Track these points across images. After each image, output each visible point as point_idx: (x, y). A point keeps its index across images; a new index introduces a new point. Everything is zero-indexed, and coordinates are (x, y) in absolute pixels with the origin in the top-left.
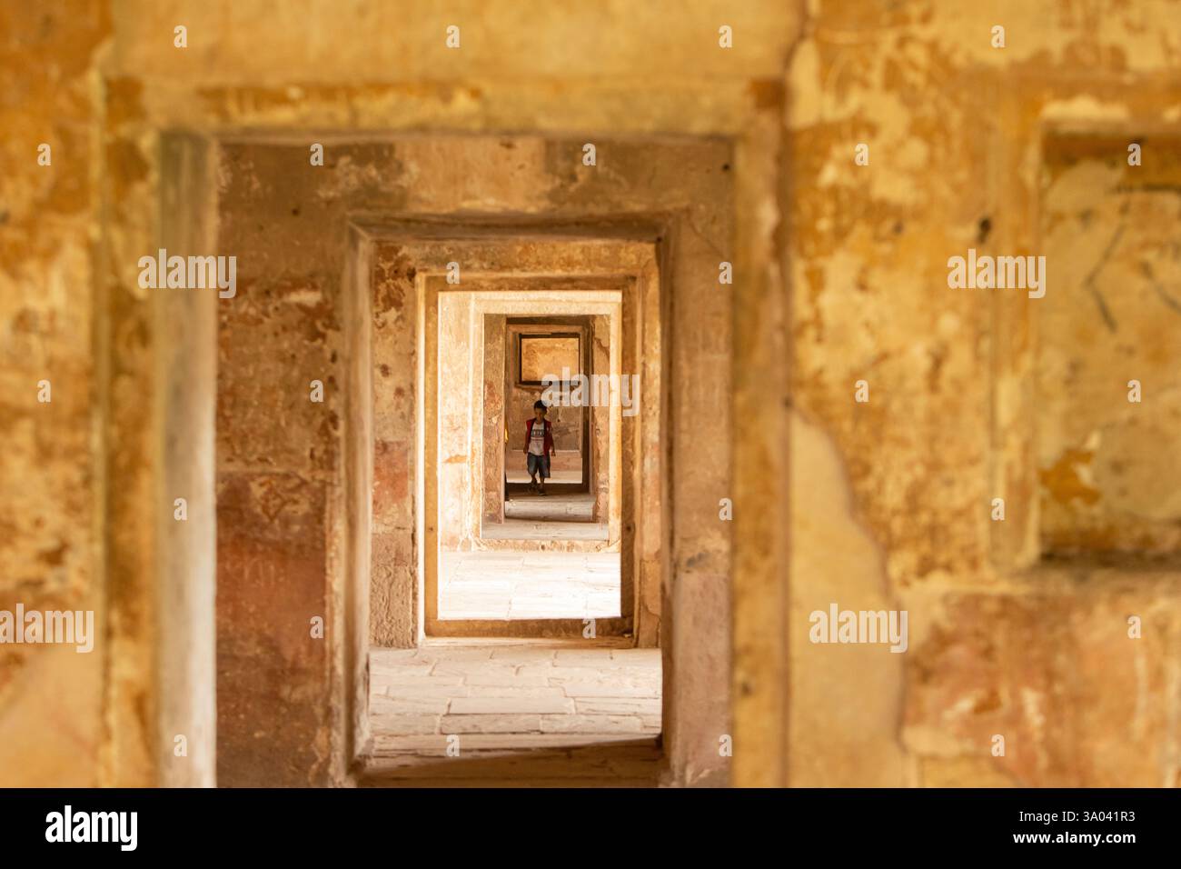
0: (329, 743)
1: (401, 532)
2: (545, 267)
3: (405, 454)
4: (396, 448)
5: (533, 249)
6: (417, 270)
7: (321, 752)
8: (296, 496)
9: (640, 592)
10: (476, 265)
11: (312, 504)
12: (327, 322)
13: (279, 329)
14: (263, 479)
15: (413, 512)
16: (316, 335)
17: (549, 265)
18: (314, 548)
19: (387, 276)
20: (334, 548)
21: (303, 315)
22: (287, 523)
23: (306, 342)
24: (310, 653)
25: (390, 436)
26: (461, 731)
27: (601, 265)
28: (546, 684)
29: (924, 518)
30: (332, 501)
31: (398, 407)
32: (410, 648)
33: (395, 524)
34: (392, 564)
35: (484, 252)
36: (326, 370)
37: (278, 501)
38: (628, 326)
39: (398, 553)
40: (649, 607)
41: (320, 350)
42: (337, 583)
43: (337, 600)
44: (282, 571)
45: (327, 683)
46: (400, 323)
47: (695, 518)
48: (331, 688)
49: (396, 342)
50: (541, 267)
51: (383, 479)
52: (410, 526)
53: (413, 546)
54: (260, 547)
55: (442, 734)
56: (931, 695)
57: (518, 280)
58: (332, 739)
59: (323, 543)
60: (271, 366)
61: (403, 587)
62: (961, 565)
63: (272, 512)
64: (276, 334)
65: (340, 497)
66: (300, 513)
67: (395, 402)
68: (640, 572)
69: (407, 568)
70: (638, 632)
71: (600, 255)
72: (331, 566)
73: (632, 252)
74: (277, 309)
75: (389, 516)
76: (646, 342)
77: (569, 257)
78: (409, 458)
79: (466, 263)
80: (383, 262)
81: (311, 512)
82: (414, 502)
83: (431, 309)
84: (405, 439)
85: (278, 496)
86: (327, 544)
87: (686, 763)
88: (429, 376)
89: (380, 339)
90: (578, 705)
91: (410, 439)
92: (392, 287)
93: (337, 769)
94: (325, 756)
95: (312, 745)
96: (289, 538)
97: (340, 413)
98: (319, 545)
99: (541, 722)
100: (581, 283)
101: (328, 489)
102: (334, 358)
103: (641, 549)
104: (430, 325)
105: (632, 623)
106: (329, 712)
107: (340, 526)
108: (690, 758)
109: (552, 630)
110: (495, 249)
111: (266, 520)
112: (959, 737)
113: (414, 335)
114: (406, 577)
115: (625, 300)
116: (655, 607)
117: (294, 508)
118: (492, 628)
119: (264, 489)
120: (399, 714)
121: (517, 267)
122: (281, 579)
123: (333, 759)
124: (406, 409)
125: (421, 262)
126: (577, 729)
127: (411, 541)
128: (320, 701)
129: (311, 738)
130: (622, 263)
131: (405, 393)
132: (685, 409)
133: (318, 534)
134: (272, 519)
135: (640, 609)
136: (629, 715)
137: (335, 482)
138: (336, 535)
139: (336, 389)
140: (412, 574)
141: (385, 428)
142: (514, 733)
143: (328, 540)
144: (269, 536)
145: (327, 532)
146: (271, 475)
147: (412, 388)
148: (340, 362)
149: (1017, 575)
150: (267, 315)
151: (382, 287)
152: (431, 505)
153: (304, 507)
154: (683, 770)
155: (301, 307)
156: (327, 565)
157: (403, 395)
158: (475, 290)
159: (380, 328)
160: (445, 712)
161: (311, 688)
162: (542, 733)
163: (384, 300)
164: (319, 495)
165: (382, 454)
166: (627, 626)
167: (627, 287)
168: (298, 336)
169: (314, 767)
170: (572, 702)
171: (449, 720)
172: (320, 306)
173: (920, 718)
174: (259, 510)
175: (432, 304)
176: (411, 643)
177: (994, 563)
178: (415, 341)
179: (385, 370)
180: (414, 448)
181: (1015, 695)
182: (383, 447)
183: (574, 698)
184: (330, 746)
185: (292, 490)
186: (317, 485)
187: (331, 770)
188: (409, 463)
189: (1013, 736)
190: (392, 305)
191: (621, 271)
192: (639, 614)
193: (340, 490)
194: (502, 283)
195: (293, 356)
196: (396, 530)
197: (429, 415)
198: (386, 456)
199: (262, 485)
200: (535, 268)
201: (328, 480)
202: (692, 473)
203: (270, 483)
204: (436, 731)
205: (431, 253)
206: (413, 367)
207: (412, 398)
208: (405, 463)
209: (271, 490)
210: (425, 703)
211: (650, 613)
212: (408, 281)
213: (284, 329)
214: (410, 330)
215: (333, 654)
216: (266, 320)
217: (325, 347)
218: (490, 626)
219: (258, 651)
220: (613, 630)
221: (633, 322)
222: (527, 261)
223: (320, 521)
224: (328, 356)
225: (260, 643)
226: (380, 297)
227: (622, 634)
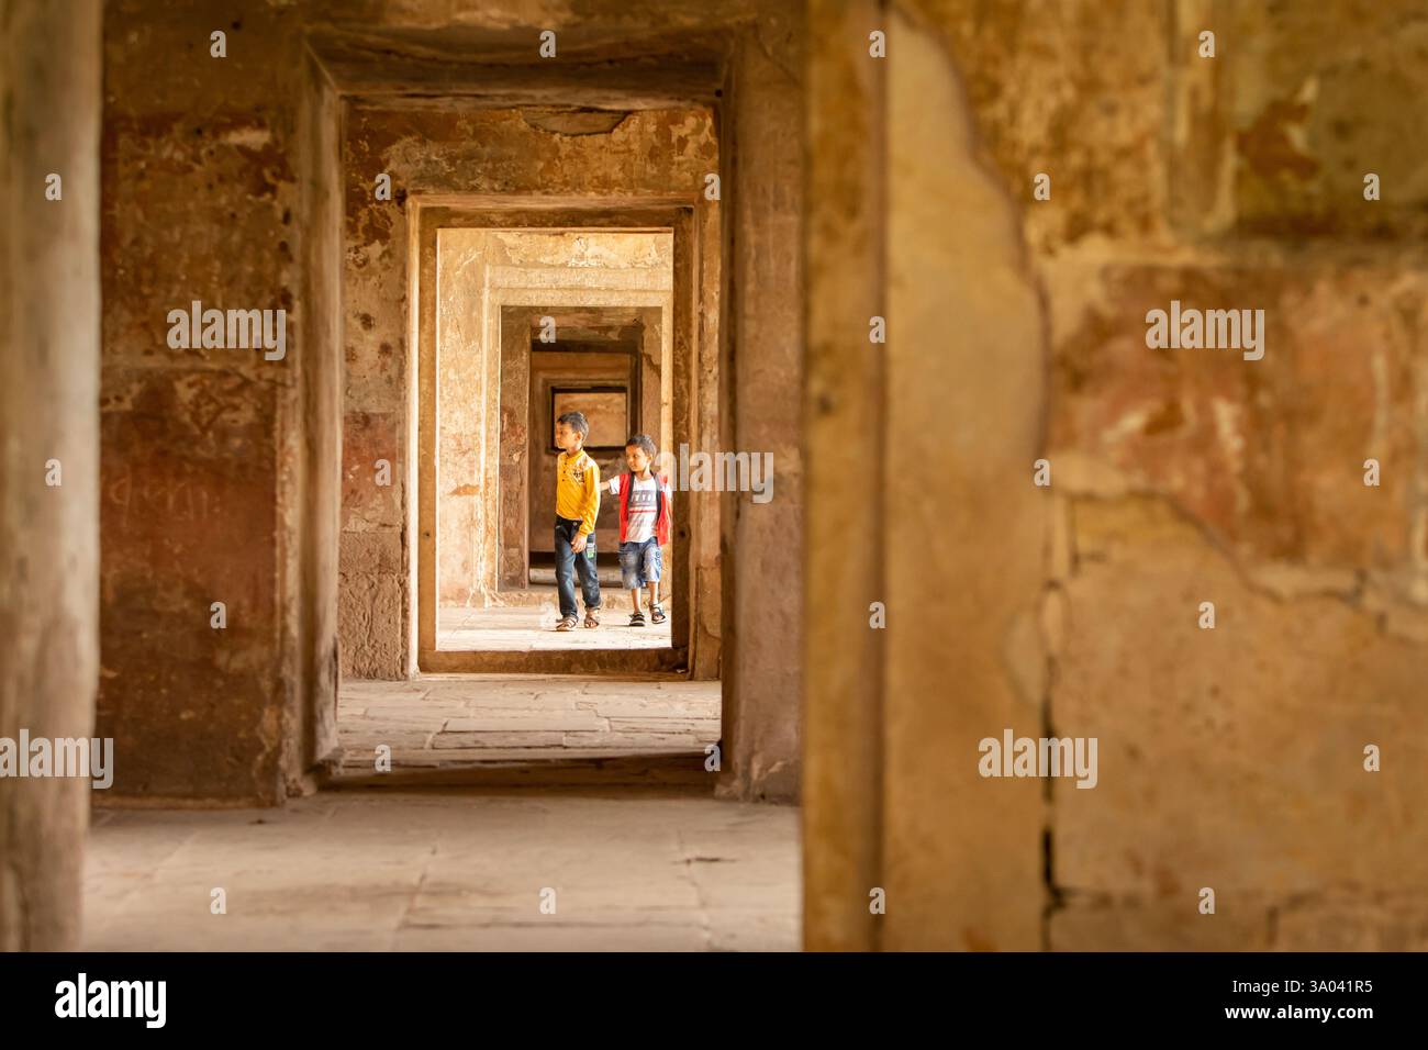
0: (280, 726)
1: (387, 530)
2: (574, 189)
3: (392, 429)
4: (381, 421)
5: (559, 165)
6: (409, 190)
7: (270, 738)
8: (237, 401)
9: (696, 610)
10: (485, 186)
11: (258, 411)
12: (278, 170)
13: (215, 181)
14: (192, 378)
15: (403, 505)
16: (263, 188)
17: (578, 186)
18: (260, 469)
19: (369, 199)
20: (286, 469)
21: (244, 161)
22: (224, 435)
23: (250, 197)
24: (254, 608)
25: (373, 406)
26: (459, 746)
27: (647, 186)
28: (574, 707)
29: (1076, 159)
30: (284, 407)
31: (383, 368)
32: (398, 680)
33: (379, 520)
34: (376, 571)
35: (495, 169)
36: (276, 235)
37: (212, 407)
38: (682, 274)
39: (383, 558)
40: (708, 625)
41: (269, 207)
42: (291, 514)
43: (290, 539)
44: (218, 499)
45: (278, 646)
46: (386, 260)
47: (764, 430)
48: (282, 654)
49: (381, 285)
50: (569, 188)
51: (365, 462)
52: (399, 523)
53: (403, 549)
54: (189, 468)
55: (434, 748)
56: (1085, 408)
57: (540, 213)
58: (284, 721)
59: (273, 462)
60: (202, 228)
61: (389, 601)
62: (1127, 225)
63: (205, 421)
64: (210, 186)
65: (296, 400)
66: (242, 423)
67: (380, 363)
68: (697, 584)
69: (395, 577)
70: (694, 661)
71: (645, 173)
72: (283, 493)
73: (687, 171)
74: (211, 153)
75: (373, 509)
76: (704, 285)
77: (605, 175)
78: (397, 435)
79: (471, 182)
80: (364, 182)
81: (256, 420)
82: (404, 492)
83: (428, 250)
84: (392, 411)
85: (212, 400)
86: (278, 464)
87: (752, 753)
88: (424, 336)
89: (360, 281)
90: (613, 724)
91: (399, 411)
92: (376, 214)
93: (290, 762)
94: (274, 743)
95: (257, 729)
96: (227, 455)
97: (295, 291)
98: (267, 466)
99: (564, 738)
100: (620, 218)
101: (279, 391)
102: (287, 218)
103: (699, 553)
104: (426, 271)
105: (686, 654)
106: (279, 685)
107: (295, 441)
108: (756, 746)
109: (583, 665)
110: (509, 166)
111: (197, 432)
112: (1124, 467)
113: (404, 276)
114: (394, 588)
115: (678, 240)
116: (714, 627)
117: (234, 416)
118: (506, 662)
119: (194, 391)
120: (378, 732)
121: (539, 189)
122: (217, 510)
123: (285, 749)
124: (393, 371)
125: (413, 182)
126: (613, 744)
127: (400, 542)
128: (268, 671)
129: (256, 720)
130: (674, 184)
131: (394, 350)
132: (750, 287)
133: (265, 451)
134: (204, 430)
135: (696, 632)
136: (680, 733)
137: (289, 382)
138: (289, 452)
139: (290, 259)
140: (401, 585)
141: (366, 395)
142: (528, 747)
143: (278, 458)
144: (201, 452)
145: (277, 447)
146: (204, 371)
147: (402, 344)
148: (294, 223)
149: (1203, 241)
150: (198, 161)
151: (363, 214)
152: (427, 503)
153: (247, 415)
154: (748, 763)
155: (243, 149)
156: (278, 491)
157: (391, 354)
158: (485, 226)
159: (359, 266)
160: (440, 729)
161: (257, 653)
162: (566, 747)
163: (365, 230)
164: (268, 399)
165: (362, 430)
166: (681, 659)
167: (681, 223)
168: (240, 188)
169: (260, 758)
170: (606, 721)
171: (444, 737)
172: (268, 150)
173: (1069, 441)
174: (187, 418)
175: (428, 245)
176: (400, 674)
177: (1174, 224)
178: (407, 283)
179: (367, 321)
180: (404, 421)
181: (1204, 409)
182: (360, 422)
183: (608, 718)
184: (281, 731)
185: (230, 393)
186: (264, 385)
187: (283, 763)
188: (397, 441)
189: (1199, 466)
190: (375, 238)
191: (673, 195)
192: (695, 637)
193: (295, 393)
194: (518, 217)
195: (233, 216)
196: (381, 528)
197: (424, 388)
198: (368, 432)
199: (190, 385)
200: (562, 190)
201: (279, 380)
202: (760, 371)
203: (201, 382)
204: (427, 746)
205: (426, 170)
206: (403, 317)
207: (401, 357)
208: (393, 442)
209: (203, 393)
210: (414, 723)
211: (710, 636)
212: (396, 205)
213: (221, 179)
214: (399, 269)
215: (285, 609)
216: (197, 167)
217: (276, 203)
218: (502, 659)
219: (186, 604)
220: (662, 664)
221: (688, 268)
222: (551, 181)
223: (269, 433)
224: (280, 215)
225: (187, 594)
226: (360, 226)
227: (674, 670)
